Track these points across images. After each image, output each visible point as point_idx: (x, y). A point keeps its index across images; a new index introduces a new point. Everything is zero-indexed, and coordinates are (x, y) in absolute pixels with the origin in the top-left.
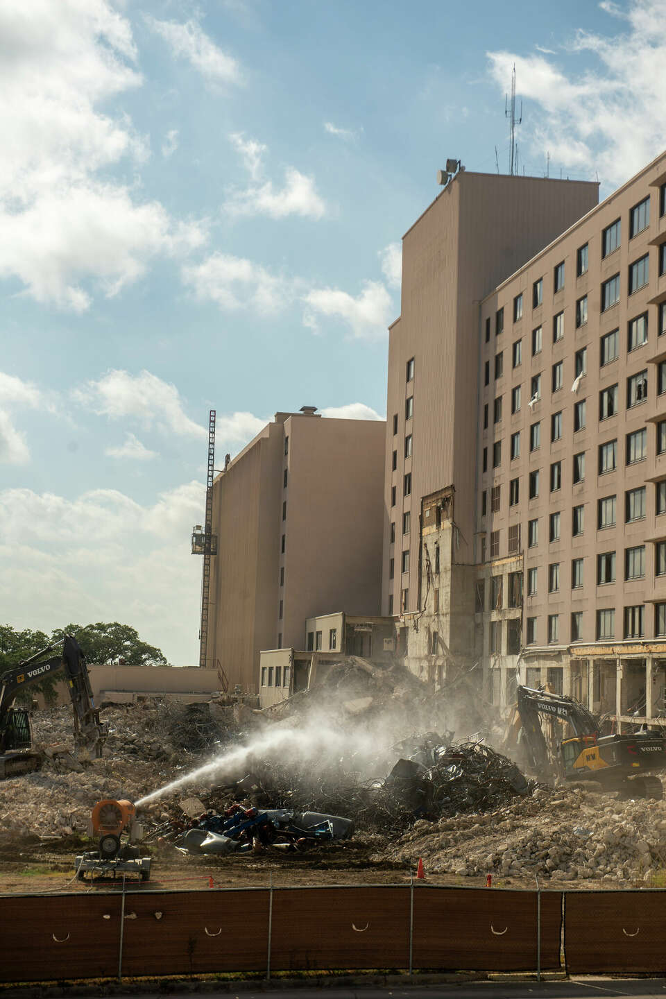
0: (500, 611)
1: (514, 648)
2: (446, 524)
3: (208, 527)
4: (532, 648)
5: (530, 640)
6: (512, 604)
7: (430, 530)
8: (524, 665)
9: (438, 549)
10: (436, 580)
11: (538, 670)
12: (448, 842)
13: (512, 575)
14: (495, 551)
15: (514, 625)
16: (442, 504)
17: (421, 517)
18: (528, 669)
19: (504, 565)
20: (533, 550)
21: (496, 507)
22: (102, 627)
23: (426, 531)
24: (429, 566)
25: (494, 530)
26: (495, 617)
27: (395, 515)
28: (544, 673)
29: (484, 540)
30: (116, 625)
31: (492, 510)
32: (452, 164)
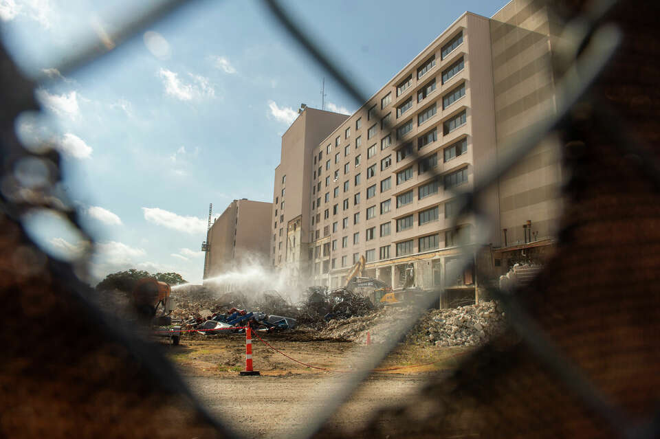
0: (320, 258)
1: (326, 270)
2: (298, 229)
3: (207, 242)
4: (334, 270)
5: (333, 267)
6: (325, 255)
7: (291, 233)
8: (330, 277)
9: (294, 239)
10: (293, 249)
11: (337, 278)
12: (364, 327)
13: (325, 245)
14: (317, 237)
15: (326, 263)
16: (296, 222)
17: (288, 229)
18: (332, 278)
19: (322, 241)
20: (334, 234)
21: (318, 221)
22: (169, 274)
23: (289, 233)
24: (291, 245)
25: (318, 229)
26: (317, 261)
27: (276, 231)
28: (340, 278)
29: (313, 234)
30: (174, 273)
31: (317, 222)
32: (303, 106)
